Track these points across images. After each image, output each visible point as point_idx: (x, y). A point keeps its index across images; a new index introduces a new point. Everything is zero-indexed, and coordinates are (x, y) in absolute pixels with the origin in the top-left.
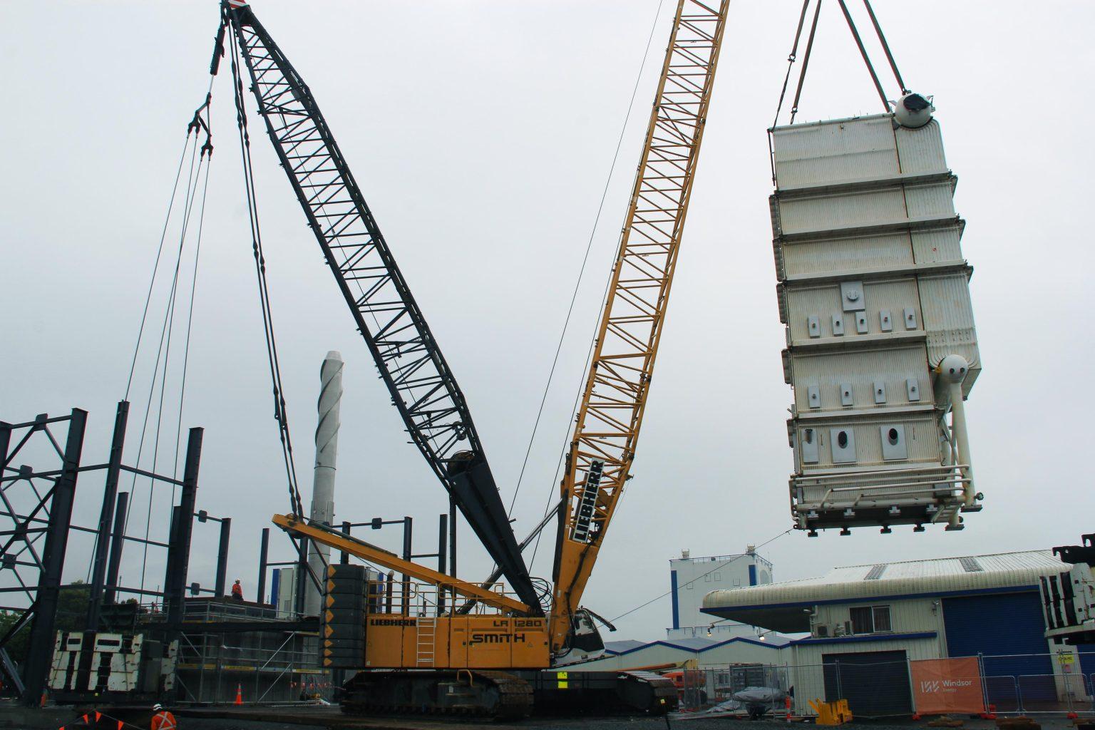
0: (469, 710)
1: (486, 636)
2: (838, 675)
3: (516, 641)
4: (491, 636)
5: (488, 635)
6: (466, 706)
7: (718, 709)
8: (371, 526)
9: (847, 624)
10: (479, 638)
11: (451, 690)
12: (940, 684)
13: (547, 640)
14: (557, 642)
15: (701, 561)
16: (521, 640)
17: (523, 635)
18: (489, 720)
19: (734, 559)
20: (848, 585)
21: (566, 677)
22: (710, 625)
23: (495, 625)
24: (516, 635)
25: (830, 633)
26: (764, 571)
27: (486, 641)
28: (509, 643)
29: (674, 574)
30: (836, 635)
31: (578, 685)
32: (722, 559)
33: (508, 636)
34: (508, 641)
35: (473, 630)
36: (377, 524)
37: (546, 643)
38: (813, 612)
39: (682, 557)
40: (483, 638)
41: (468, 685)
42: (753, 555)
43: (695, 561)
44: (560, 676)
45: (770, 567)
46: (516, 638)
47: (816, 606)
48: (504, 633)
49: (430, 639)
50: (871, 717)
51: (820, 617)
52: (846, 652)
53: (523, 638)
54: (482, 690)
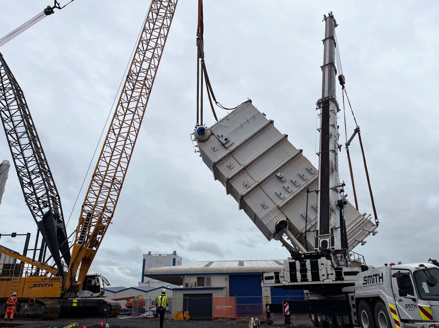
0: (32, 315)
1: (38, 284)
2: (187, 302)
3: (49, 286)
4: (40, 284)
5: (39, 284)
6: (30, 313)
7: (144, 315)
8: (11, 236)
9: (195, 283)
10: (34, 286)
11: (26, 307)
12: (222, 307)
13: (61, 286)
14: (66, 287)
15: (155, 256)
16: (51, 286)
17: (52, 284)
18: (40, 319)
19: (168, 255)
20: (198, 268)
21: (77, 302)
22: (148, 281)
23: (42, 280)
24: (49, 284)
25: (189, 286)
26: (178, 261)
27: (38, 287)
28: (46, 287)
29: (144, 260)
30: (191, 287)
31: (81, 305)
32: (163, 255)
33: (46, 284)
34: (46, 286)
35: (33, 282)
36: (14, 235)
37: (60, 287)
38: (184, 278)
39: (148, 254)
40: (37, 285)
41: (33, 305)
42: (175, 254)
43: (153, 255)
44: (74, 301)
45: (181, 259)
46: (49, 285)
47: (186, 276)
48: (45, 283)
49: (15, 286)
50: (197, 319)
51: (187, 280)
52: (192, 293)
53: (52, 285)
54: (39, 306)
